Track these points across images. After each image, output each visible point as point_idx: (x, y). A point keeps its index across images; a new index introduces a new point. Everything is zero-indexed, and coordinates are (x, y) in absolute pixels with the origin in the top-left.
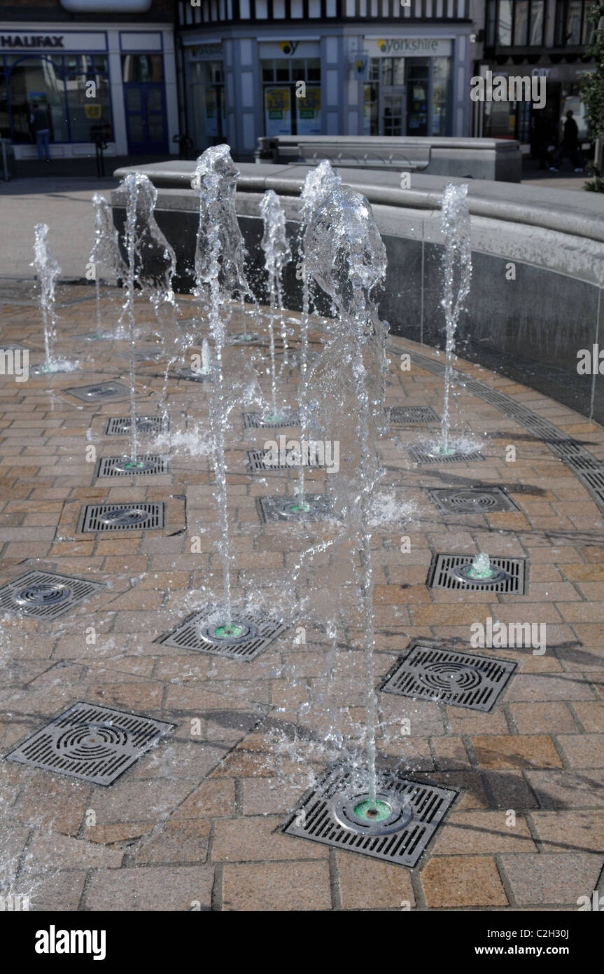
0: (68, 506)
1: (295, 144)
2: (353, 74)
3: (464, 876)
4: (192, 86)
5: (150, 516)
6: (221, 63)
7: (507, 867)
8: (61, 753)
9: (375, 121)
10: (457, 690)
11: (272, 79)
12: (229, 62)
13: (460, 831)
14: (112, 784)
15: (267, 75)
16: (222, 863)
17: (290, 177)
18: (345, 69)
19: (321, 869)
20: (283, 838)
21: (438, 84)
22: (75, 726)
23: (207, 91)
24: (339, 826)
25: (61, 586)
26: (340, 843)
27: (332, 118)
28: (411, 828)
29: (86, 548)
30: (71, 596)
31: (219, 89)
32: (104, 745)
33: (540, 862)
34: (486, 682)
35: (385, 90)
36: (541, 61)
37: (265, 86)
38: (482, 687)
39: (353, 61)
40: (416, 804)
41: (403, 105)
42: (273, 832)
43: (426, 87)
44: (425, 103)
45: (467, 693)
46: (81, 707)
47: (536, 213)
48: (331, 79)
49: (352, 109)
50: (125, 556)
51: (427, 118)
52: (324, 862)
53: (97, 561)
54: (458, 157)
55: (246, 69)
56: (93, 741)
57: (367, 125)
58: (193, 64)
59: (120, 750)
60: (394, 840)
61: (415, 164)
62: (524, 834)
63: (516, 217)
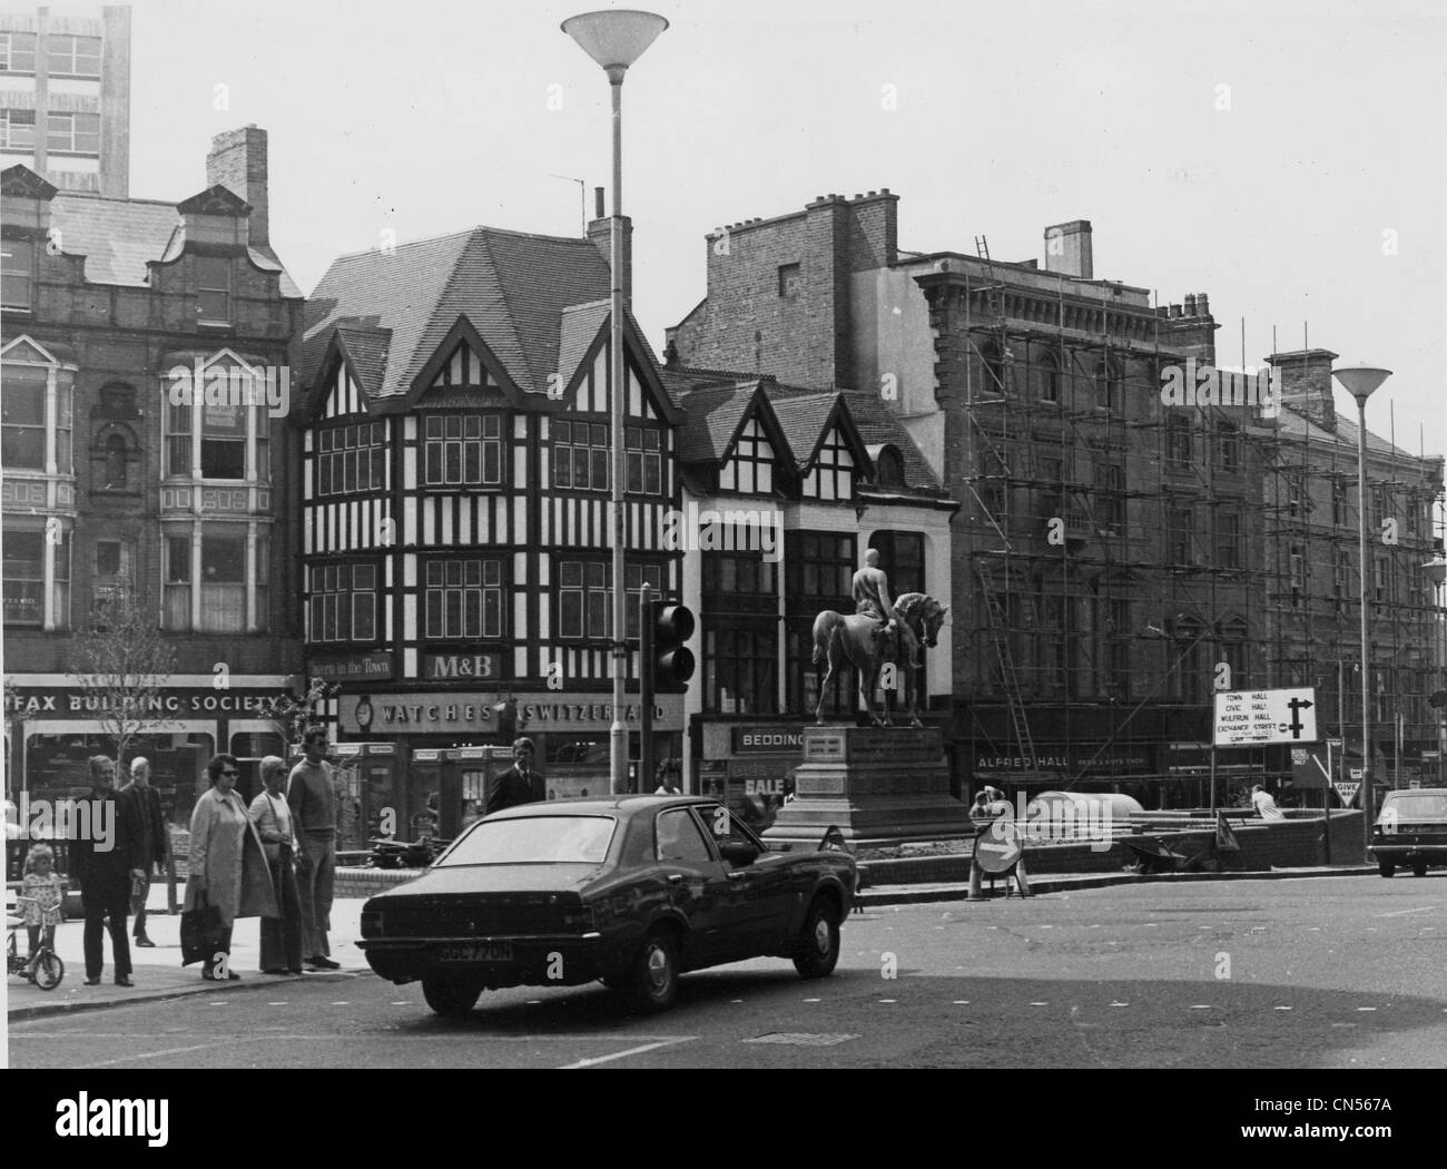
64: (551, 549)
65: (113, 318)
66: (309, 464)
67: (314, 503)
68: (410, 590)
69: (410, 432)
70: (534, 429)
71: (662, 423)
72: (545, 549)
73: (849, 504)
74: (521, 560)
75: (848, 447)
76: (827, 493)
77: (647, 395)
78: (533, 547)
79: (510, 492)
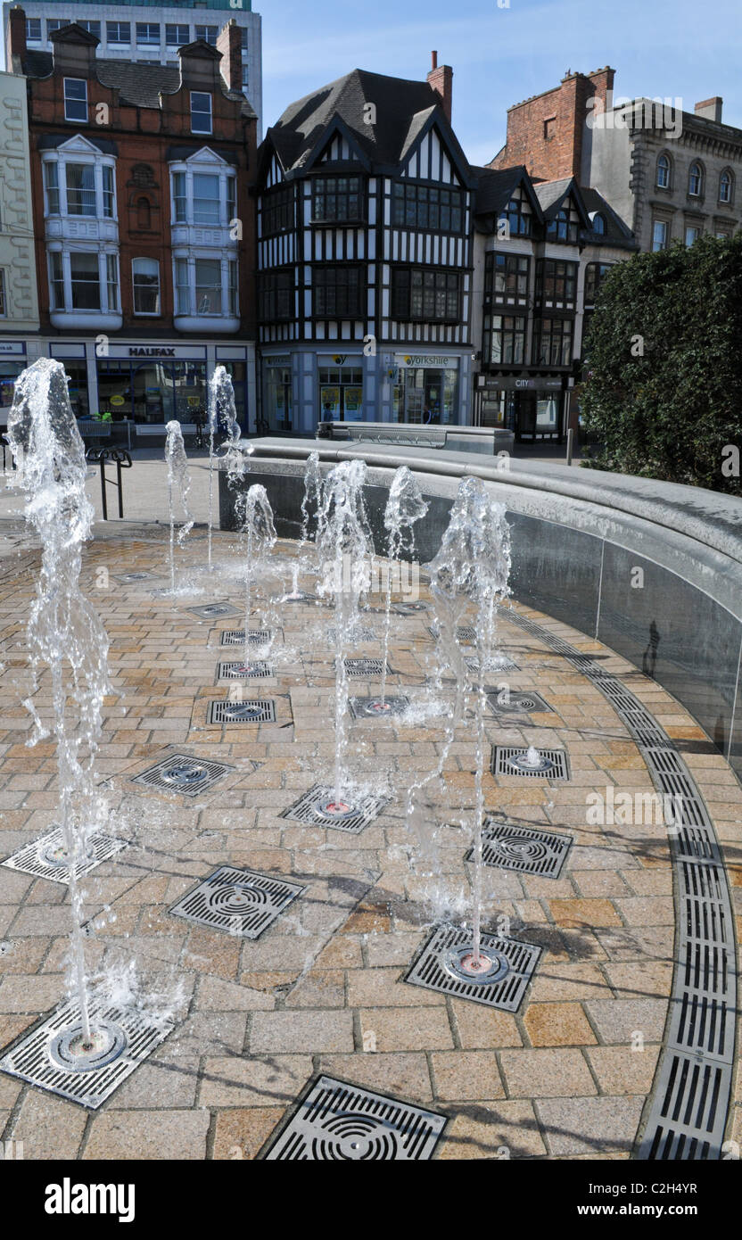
0: (198, 701)
1: (345, 427)
2: (386, 379)
3: (559, 1020)
4: (267, 384)
5: (263, 711)
6: (289, 369)
7: (592, 1012)
8: (213, 909)
9: (401, 413)
10: (528, 860)
11: (349, 381)
12: (296, 368)
13: (549, 981)
14: (258, 937)
15: (323, 378)
16: (357, 1008)
17: (357, 451)
18: (380, 375)
19: (441, 1014)
20: (406, 987)
21: (448, 388)
22: (223, 886)
23: (278, 388)
24: (450, 977)
25: (199, 768)
26: (452, 992)
27: (370, 410)
28: (509, 979)
29: (216, 736)
30: (208, 777)
31: (287, 387)
32: (248, 903)
33: (618, 1006)
34: (551, 854)
35: (410, 391)
36: (522, 375)
37: (321, 386)
38: (548, 857)
39: (386, 370)
40: (510, 958)
41: (422, 402)
42: (397, 981)
43: (439, 390)
44: (439, 400)
45: (537, 862)
46: (226, 870)
47: (550, 482)
48: (370, 382)
49: (386, 403)
50: (247, 743)
51: (440, 411)
52: (443, 1009)
53: (225, 747)
54: (467, 440)
55: (308, 374)
56: (238, 900)
57: (396, 415)
58: (269, 369)
59: (262, 908)
60: (496, 989)
61: (435, 444)
62: (601, 983)
63: (535, 485)
64: (390, 262)
65: (138, 127)
66: (260, 216)
67: (262, 240)
68: (308, 288)
69: (307, 191)
70: (381, 187)
71: (463, 188)
72: (386, 262)
73: (574, 245)
74: (372, 268)
75: (577, 210)
76: (563, 235)
77: (454, 171)
78: (379, 261)
79: (367, 227)
